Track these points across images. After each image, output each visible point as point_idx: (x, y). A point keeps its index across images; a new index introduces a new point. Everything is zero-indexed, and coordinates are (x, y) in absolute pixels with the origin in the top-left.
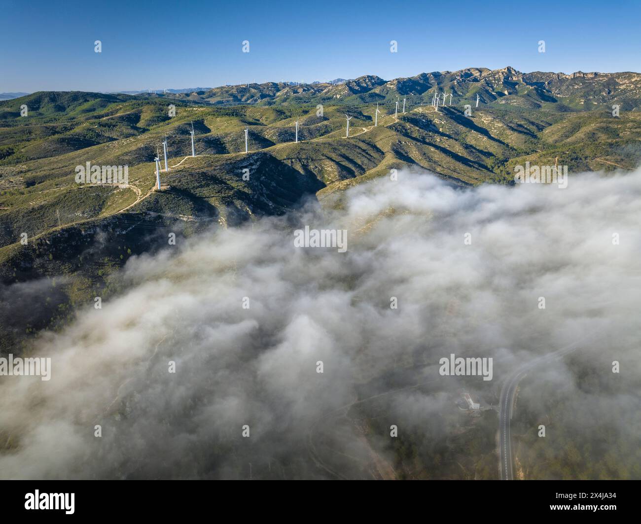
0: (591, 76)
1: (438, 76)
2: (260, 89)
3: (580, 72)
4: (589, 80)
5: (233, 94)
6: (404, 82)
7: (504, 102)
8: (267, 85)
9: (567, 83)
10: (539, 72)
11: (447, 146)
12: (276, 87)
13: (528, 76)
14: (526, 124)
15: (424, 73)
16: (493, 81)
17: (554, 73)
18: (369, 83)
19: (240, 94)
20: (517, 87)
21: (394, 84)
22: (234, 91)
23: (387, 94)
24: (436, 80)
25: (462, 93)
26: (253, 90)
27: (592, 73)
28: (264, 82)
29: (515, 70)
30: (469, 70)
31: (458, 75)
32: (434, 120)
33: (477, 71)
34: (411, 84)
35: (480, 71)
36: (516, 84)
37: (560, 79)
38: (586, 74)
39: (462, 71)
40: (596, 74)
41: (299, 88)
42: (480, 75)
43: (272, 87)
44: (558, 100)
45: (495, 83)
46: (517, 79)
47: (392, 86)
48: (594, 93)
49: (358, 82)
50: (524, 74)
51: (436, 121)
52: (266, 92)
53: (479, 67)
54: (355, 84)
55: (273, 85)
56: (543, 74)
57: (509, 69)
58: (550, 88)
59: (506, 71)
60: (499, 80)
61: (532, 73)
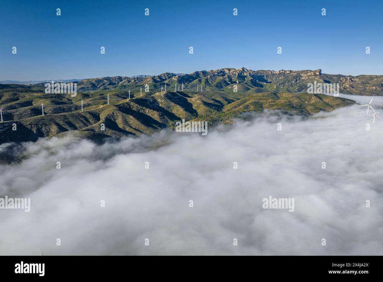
0: (288, 72)
1: (205, 73)
2: (110, 80)
3: (282, 70)
4: (287, 74)
5: (93, 83)
6: (183, 77)
7: (230, 88)
8: (115, 78)
9: (276, 76)
10: (262, 70)
11: (150, 115)
12: (120, 79)
13: (256, 72)
14: (222, 101)
15: (197, 72)
16: (232, 76)
17: (270, 71)
18: (167, 77)
19: (97, 83)
20: (246, 78)
21: (176, 78)
22: (94, 82)
23: (172, 83)
24: (203, 75)
25: (212, 82)
26: (105, 81)
27: (288, 71)
28: (114, 76)
29: (246, 69)
30: (223, 69)
31: (216, 72)
32: (158, 100)
33: (227, 70)
34: (187, 77)
35: (229, 70)
36: (246, 77)
37: (273, 74)
38: (286, 71)
39: (219, 70)
40: (291, 71)
41: (132, 79)
42: (229, 72)
43: (118, 79)
44: (264, 85)
45: (233, 77)
46: (246, 74)
47: (175, 79)
48: (288, 81)
49: (160, 77)
50: (254, 71)
51: (159, 100)
52: (114, 82)
53: (229, 68)
54: (158, 78)
55: (119, 78)
56: (264, 71)
57: (243, 69)
58: (267, 79)
59: (242, 70)
60: (235, 75)
61: (258, 71)
